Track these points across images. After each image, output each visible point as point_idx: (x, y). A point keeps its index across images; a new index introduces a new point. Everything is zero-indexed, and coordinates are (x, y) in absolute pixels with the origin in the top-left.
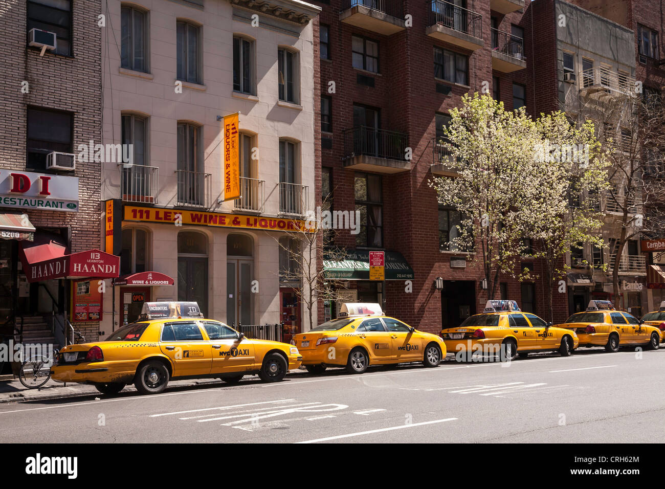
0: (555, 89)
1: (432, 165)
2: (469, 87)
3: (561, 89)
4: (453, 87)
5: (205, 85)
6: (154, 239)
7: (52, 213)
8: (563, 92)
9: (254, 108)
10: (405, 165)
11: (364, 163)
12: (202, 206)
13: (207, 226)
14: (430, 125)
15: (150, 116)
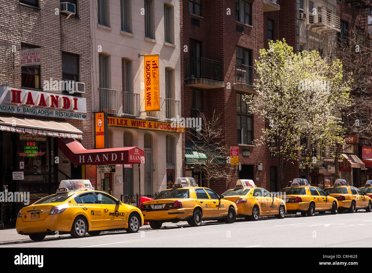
0: (294, 25)
1: (234, 84)
2: (252, 27)
3: (297, 25)
4: (244, 27)
5: (133, 34)
6: (114, 137)
7: (73, 120)
8: (298, 27)
9: (154, 48)
10: (222, 84)
11: (203, 83)
12: (133, 115)
13: (138, 128)
14: (234, 56)
15: (111, 55)
